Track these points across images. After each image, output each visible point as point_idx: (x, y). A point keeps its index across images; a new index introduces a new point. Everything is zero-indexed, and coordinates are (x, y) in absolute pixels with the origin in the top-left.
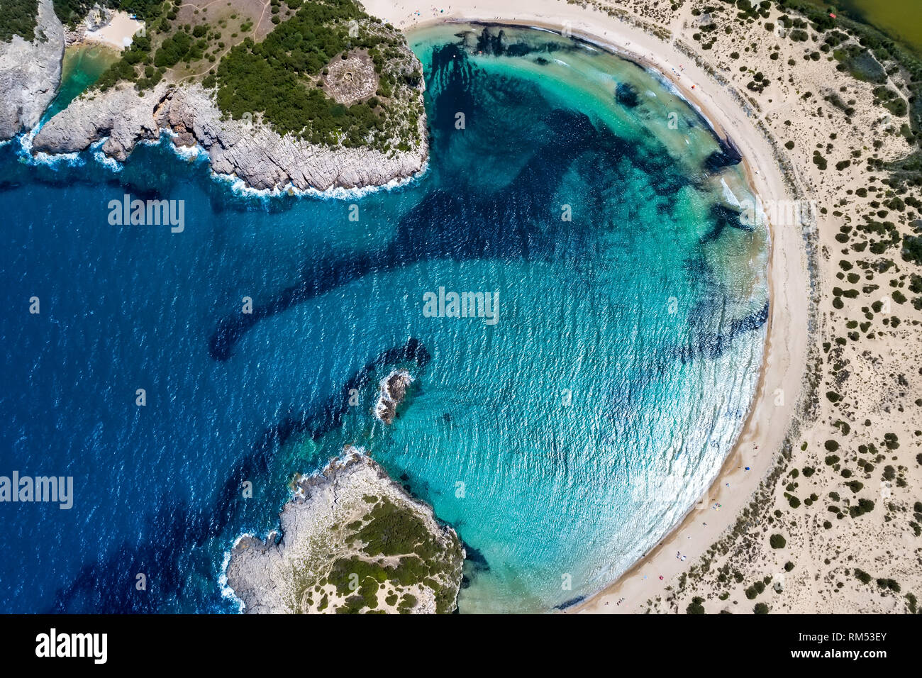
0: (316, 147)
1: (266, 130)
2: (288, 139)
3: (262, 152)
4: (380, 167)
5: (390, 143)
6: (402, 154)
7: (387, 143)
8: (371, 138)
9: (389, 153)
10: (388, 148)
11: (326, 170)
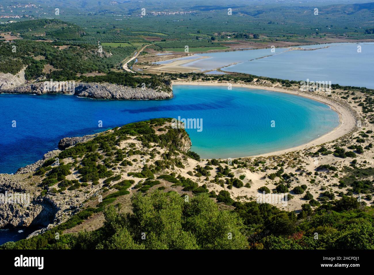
0: (126, 87)
1: (108, 83)
2: (114, 85)
3: (103, 87)
4: (153, 94)
5: (157, 88)
6: (162, 92)
7: (157, 87)
8: (150, 85)
9: (157, 90)
10: (157, 89)
11: (129, 93)
